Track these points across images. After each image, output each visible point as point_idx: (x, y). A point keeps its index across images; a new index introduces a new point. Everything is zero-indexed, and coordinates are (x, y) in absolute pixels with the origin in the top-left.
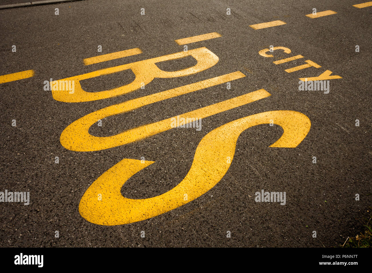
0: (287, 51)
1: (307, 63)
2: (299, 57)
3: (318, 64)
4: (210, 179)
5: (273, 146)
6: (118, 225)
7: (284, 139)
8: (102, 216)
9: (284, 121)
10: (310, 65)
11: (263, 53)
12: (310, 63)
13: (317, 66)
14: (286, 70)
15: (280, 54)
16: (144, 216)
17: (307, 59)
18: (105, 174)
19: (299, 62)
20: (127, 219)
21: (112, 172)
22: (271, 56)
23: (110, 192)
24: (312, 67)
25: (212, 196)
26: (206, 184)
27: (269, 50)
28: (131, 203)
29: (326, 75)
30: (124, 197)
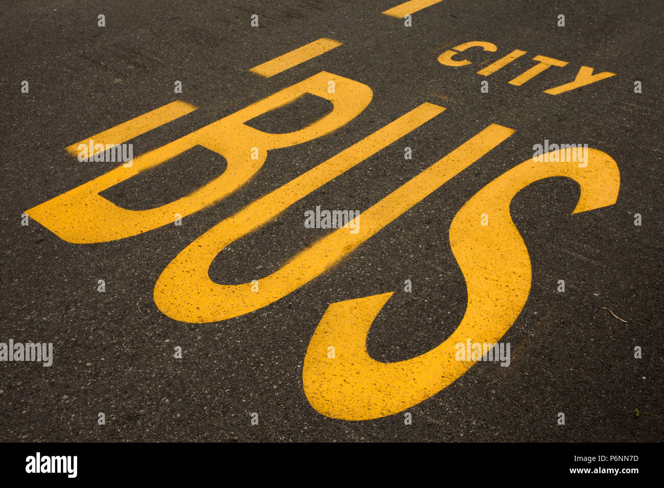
0: (490, 47)
1: (538, 63)
2: (517, 54)
3: (560, 59)
4: (513, 290)
5: (578, 211)
6: (412, 407)
7: (587, 195)
8: (370, 404)
9: (567, 168)
10: (548, 65)
11: (446, 59)
12: (545, 62)
13: (562, 64)
14: (512, 82)
15: (479, 58)
16: (445, 379)
17: (535, 55)
18: (314, 339)
19: (525, 64)
20: (419, 394)
21: (326, 332)
22: (465, 63)
23: (352, 364)
24: (552, 67)
25: (535, 313)
26: (511, 299)
27: (456, 53)
28: (405, 367)
29: (585, 76)
30: (384, 362)
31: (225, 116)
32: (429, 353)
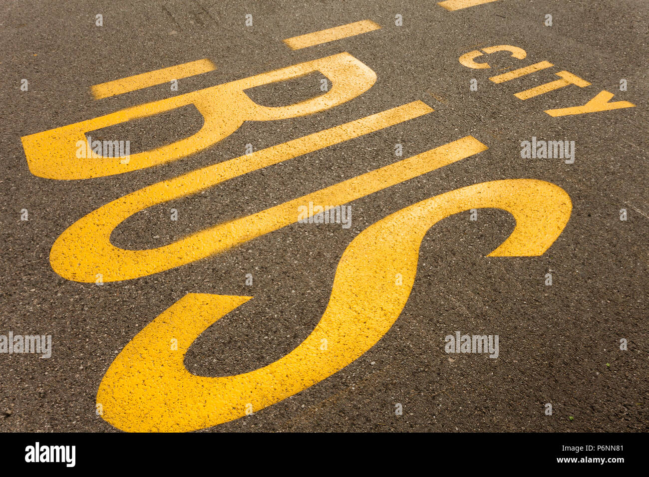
0: (519, 53)
1: (560, 78)
2: (544, 65)
3: (584, 78)
4: (368, 329)
5: (496, 254)
7: (516, 238)
8: (147, 415)
9: (515, 201)
10: (567, 82)
11: (468, 61)
12: (568, 78)
13: (582, 83)
14: (517, 95)
15: (504, 62)
16: (235, 411)
17: (559, 70)
18: (150, 328)
19: (545, 77)
20: (198, 420)
21: (164, 322)
22: (485, 66)
23: (162, 365)
24: (571, 86)
25: (373, 363)
26: (360, 338)
27: (481, 54)
28: (206, 385)
29: (601, 102)
30: (192, 373)
31: (234, 80)
32: (238, 378)
